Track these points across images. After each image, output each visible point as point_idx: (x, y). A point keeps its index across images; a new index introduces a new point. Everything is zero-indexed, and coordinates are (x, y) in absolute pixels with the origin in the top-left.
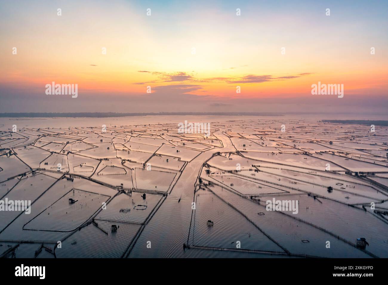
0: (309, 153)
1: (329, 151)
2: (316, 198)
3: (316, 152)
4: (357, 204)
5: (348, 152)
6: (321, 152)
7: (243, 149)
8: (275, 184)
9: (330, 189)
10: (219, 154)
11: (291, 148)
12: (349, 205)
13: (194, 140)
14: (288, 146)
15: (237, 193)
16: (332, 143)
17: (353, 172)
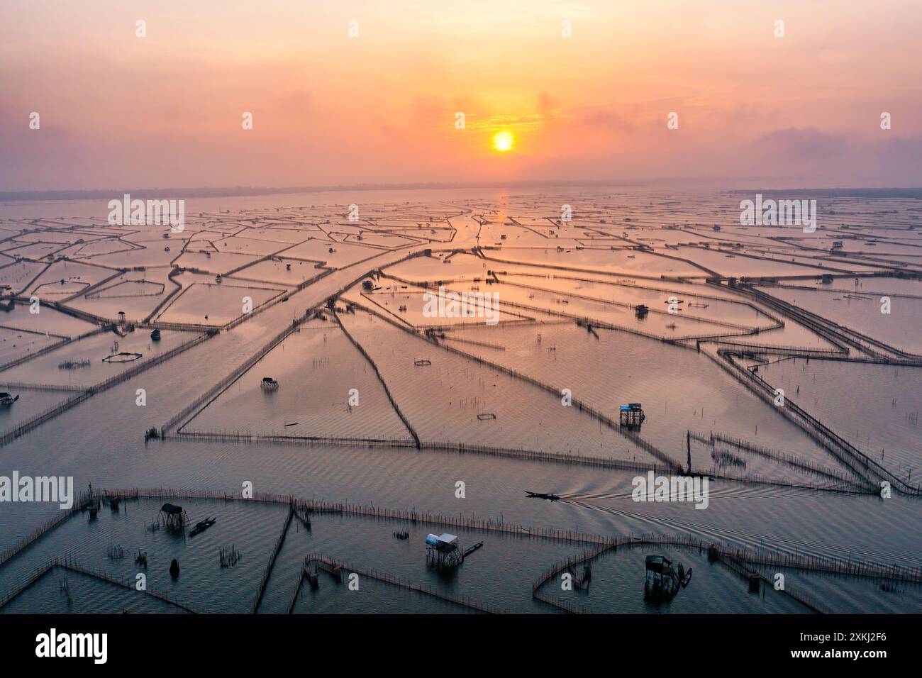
0: (648, 247)
1: (701, 243)
2: (593, 329)
3: (666, 245)
4: (687, 339)
5: (741, 244)
6: (679, 244)
7: (496, 244)
8: (512, 305)
9: (642, 312)
10: (428, 253)
11: (613, 240)
12: (664, 341)
13: (391, 230)
14: (609, 235)
15: (402, 324)
16: (719, 228)
17: (725, 279)
